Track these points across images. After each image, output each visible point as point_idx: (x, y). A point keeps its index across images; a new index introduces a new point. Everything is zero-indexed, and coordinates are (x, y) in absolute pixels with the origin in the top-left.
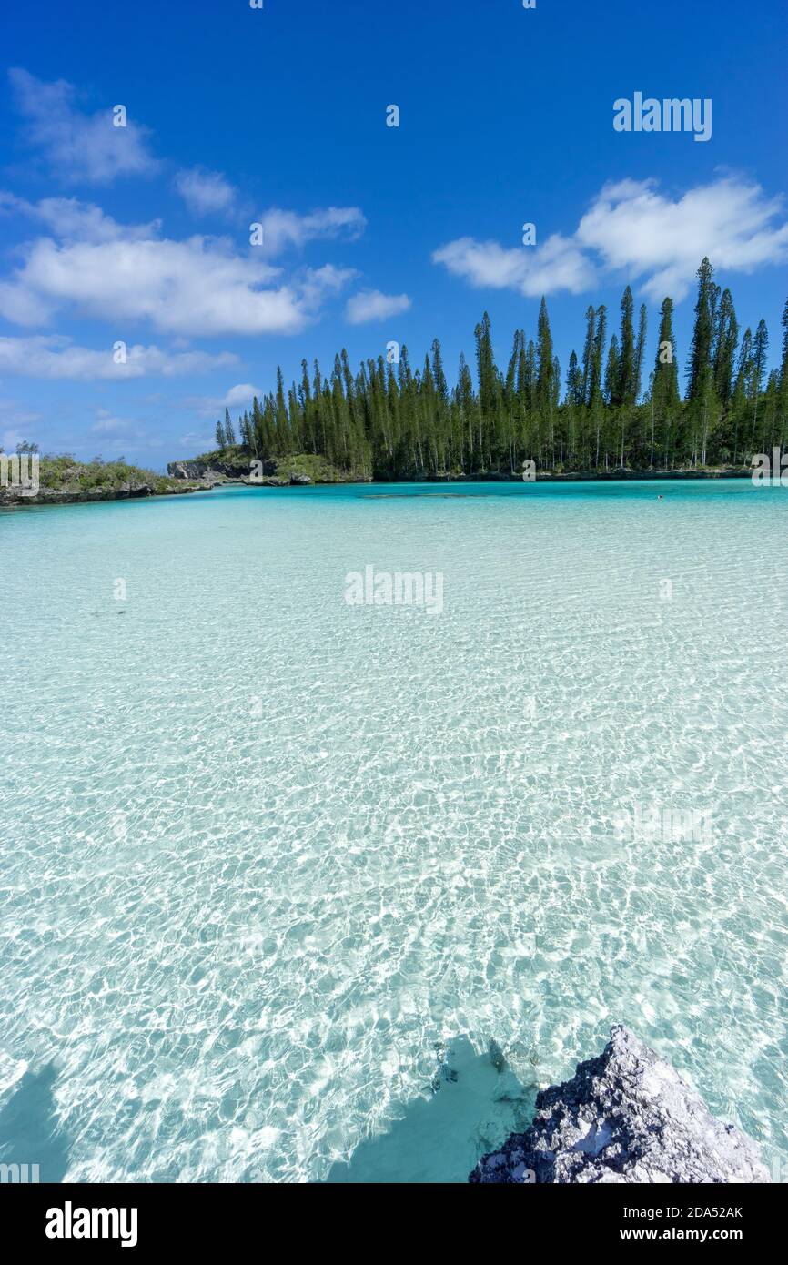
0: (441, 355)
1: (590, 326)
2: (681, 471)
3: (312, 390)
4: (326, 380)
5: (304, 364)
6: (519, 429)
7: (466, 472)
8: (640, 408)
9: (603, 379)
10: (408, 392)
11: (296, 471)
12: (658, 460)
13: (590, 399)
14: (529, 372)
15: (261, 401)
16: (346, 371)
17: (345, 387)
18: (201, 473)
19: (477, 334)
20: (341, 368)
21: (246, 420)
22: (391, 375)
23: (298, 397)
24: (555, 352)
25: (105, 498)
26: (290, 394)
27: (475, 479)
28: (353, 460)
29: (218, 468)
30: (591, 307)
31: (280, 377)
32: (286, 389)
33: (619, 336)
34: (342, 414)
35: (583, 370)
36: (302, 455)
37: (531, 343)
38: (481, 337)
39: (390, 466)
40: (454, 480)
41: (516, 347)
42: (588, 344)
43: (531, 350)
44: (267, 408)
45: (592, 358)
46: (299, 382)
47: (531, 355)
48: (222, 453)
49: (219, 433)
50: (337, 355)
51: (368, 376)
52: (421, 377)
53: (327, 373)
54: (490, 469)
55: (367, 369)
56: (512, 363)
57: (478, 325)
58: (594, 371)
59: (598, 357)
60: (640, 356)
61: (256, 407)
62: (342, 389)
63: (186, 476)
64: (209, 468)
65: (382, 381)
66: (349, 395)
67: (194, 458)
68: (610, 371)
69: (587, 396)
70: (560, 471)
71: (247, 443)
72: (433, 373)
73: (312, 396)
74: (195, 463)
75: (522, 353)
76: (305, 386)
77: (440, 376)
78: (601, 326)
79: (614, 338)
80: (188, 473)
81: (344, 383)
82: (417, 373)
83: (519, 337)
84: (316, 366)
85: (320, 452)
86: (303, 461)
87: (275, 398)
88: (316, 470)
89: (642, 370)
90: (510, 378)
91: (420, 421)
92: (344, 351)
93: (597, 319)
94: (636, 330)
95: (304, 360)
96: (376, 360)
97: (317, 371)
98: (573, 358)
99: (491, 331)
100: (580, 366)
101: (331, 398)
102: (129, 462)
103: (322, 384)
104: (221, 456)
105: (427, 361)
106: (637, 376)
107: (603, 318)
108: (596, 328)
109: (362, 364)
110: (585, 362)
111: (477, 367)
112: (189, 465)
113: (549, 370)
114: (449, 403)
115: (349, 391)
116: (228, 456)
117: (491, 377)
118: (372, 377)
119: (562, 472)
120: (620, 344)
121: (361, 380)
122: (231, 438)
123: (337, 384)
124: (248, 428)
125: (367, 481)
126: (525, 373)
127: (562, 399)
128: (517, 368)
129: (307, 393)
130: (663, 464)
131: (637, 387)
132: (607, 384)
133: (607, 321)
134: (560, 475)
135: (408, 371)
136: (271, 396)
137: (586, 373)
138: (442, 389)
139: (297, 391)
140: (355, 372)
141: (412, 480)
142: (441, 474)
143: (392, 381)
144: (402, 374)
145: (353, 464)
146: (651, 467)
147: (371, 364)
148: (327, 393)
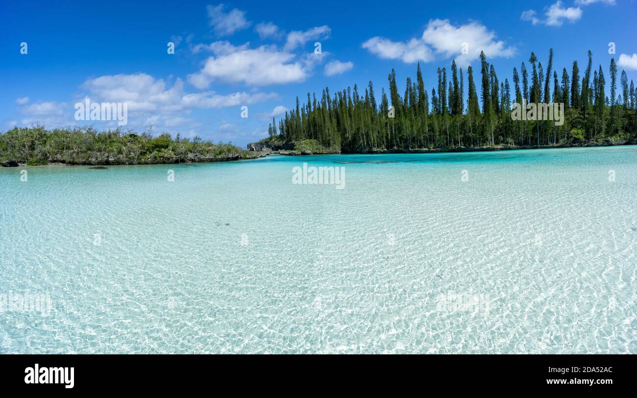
0: (373, 89)
1: (440, 77)
2: (485, 147)
3: (312, 107)
4: (318, 102)
5: (309, 95)
6: (412, 126)
7: (388, 149)
8: (465, 116)
9: (447, 102)
10: (358, 107)
11: (304, 148)
12: (475, 142)
13: (443, 111)
14: (414, 97)
15: (289, 113)
16: (328, 98)
17: (327, 105)
18: (261, 149)
19: (390, 79)
20: (326, 96)
21: (282, 123)
22: (350, 98)
23: (306, 111)
24: (425, 88)
25: (222, 160)
26: (302, 109)
27: (392, 152)
28: (332, 142)
29: (269, 146)
30: (439, 68)
31: (297, 102)
32: (300, 107)
33: (452, 82)
34: (326, 118)
35: (438, 97)
36: (307, 140)
37: (414, 84)
38: (391, 80)
39: (350, 144)
40: (381, 153)
41: (408, 85)
42: (440, 85)
43: (414, 87)
44: (292, 117)
45: (442, 92)
46: (306, 104)
47: (414, 89)
48: (271, 139)
49: (270, 129)
50: (324, 90)
51: (338, 99)
52: (364, 99)
53: (319, 99)
54: (399, 147)
55: (338, 96)
56: (406, 93)
57: (390, 75)
58: (443, 98)
59: (444, 91)
60: (462, 92)
61: (286, 116)
62: (326, 107)
63: (255, 150)
64: (265, 146)
65: (346, 102)
66: (329, 109)
67: (258, 141)
68: (450, 98)
69: (441, 110)
70: (432, 148)
71: (282, 134)
72: (370, 97)
73: (312, 110)
74: (259, 144)
75: (410, 89)
76: (309, 106)
77: (373, 99)
78: (444, 77)
79: (450, 83)
80: (256, 148)
81: (327, 103)
82: (362, 98)
83: (409, 80)
84: (314, 96)
85: (316, 138)
86: (307, 143)
87: (295, 112)
88: (313, 147)
89: (463, 98)
90: (406, 100)
91: (364, 122)
92: (327, 88)
93: (442, 74)
94: (459, 80)
95: (309, 93)
96: (342, 92)
97: (315, 98)
98: (434, 91)
99: (396, 78)
100: (437, 95)
101: (321, 111)
102: (233, 144)
103: (317, 104)
104: (270, 140)
105: (367, 92)
106: (462, 101)
107: (445, 74)
108: (442, 78)
109: (336, 94)
110: (439, 93)
111: (390, 95)
112: (256, 144)
113: (423, 97)
114: (378, 113)
115: (329, 107)
116: (273, 140)
117: (397, 100)
118: (341, 101)
119: (433, 148)
120: (453, 86)
121: (335, 102)
122: (275, 131)
123: (324, 104)
124: (282, 126)
125: (338, 153)
126: (413, 98)
127: (430, 111)
128: (409, 95)
129: (310, 109)
130: (477, 144)
131: (462, 106)
132: (449, 104)
133: (446, 75)
134: (432, 150)
135: (358, 97)
136: (294, 111)
137: (440, 98)
138: (374, 105)
139: (305, 108)
140: (332, 98)
141: (361, 153)
142: (375, 149)
143: (350, 101)
144: (354, 98)
145: (331, 144)
146: (472, 146)
147: (340, 94)
148: (319, 109)
